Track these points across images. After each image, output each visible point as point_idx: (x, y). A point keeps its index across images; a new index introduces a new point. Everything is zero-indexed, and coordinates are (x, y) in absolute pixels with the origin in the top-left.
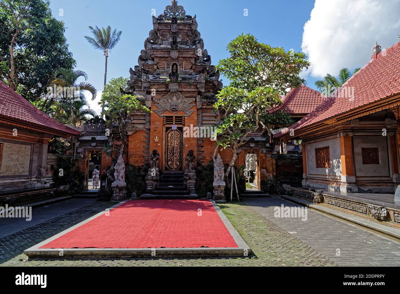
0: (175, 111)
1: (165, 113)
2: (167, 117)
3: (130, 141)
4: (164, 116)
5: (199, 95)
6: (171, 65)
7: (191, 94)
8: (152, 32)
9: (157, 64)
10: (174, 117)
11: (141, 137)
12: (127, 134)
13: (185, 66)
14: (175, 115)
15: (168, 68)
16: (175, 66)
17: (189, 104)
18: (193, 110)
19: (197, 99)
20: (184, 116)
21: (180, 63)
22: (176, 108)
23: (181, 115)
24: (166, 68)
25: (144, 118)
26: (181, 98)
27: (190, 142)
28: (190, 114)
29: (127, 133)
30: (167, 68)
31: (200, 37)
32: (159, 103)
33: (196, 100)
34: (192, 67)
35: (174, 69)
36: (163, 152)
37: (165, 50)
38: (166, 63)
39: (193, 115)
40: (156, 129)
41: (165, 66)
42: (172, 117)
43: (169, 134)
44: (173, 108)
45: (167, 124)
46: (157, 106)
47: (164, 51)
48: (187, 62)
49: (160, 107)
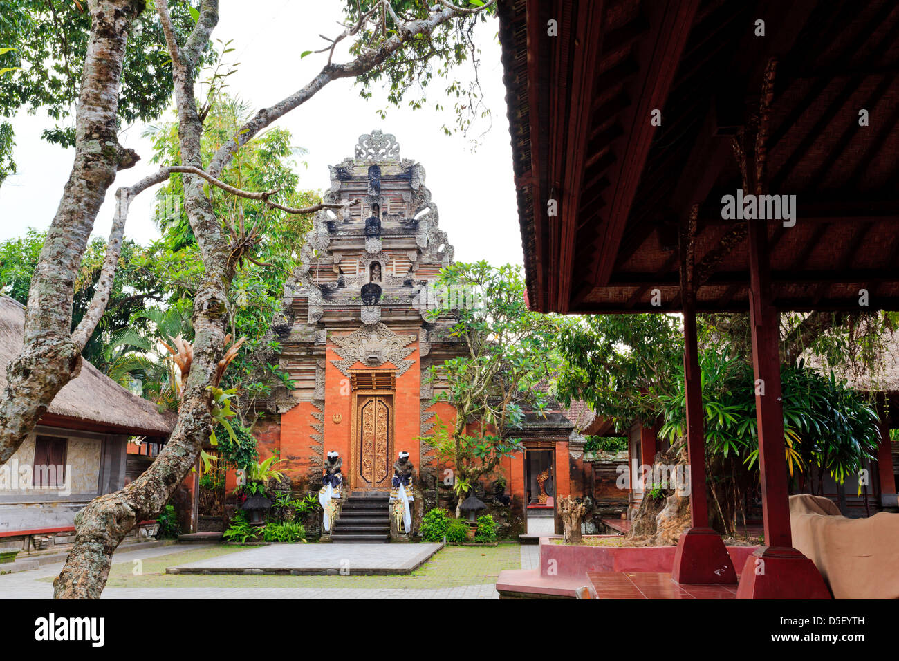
0: (375, 362)
1: (354, 367)
2: (357, 374)
3: (284, 425)
4: (352, 373)
5: (423, 328)
6: (369, 266)
7: (409, 327)
8: (329, 192)
9: (340, 263)
10: (373, 376)
11: (307, 417)
12: (278, 412)
13: (396, 266)
14: (375, 371)
15: (362, 271)
16: (376, 268)
17: (404, 347)
18: (411, 360)
19: (420, 338)
20: (394, 373)
21: (386, 260)
22: (376, 358)
23: (388, 371)
24: (357, 272)
25: (313, 377)
26: (386, 336)
27: (406, 427)
28: (405, 369)
29: (278, 409)
30: (360, 272)
31: (430, 199)
32: (341, 347)
33: (418, 339)
34: (411, 268)
35: (374, 274)
36: (353, 446)
37: (355, 237)
38: (358, 261)
39: (411, 370)
40: (336, 401)
41: (355, 266)
42: (370, 374)
43: (364, 409)
44: (370, 358)
45: (359, 389)
46: (339, 353)
47: (352, 237)
48: (401, 258)
49: (344, 355)
